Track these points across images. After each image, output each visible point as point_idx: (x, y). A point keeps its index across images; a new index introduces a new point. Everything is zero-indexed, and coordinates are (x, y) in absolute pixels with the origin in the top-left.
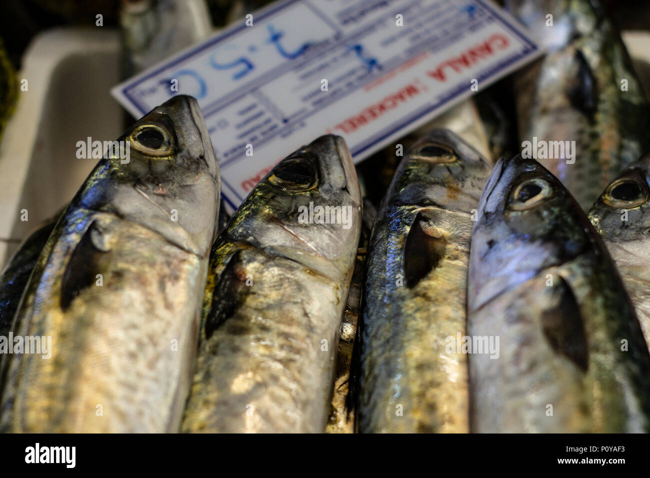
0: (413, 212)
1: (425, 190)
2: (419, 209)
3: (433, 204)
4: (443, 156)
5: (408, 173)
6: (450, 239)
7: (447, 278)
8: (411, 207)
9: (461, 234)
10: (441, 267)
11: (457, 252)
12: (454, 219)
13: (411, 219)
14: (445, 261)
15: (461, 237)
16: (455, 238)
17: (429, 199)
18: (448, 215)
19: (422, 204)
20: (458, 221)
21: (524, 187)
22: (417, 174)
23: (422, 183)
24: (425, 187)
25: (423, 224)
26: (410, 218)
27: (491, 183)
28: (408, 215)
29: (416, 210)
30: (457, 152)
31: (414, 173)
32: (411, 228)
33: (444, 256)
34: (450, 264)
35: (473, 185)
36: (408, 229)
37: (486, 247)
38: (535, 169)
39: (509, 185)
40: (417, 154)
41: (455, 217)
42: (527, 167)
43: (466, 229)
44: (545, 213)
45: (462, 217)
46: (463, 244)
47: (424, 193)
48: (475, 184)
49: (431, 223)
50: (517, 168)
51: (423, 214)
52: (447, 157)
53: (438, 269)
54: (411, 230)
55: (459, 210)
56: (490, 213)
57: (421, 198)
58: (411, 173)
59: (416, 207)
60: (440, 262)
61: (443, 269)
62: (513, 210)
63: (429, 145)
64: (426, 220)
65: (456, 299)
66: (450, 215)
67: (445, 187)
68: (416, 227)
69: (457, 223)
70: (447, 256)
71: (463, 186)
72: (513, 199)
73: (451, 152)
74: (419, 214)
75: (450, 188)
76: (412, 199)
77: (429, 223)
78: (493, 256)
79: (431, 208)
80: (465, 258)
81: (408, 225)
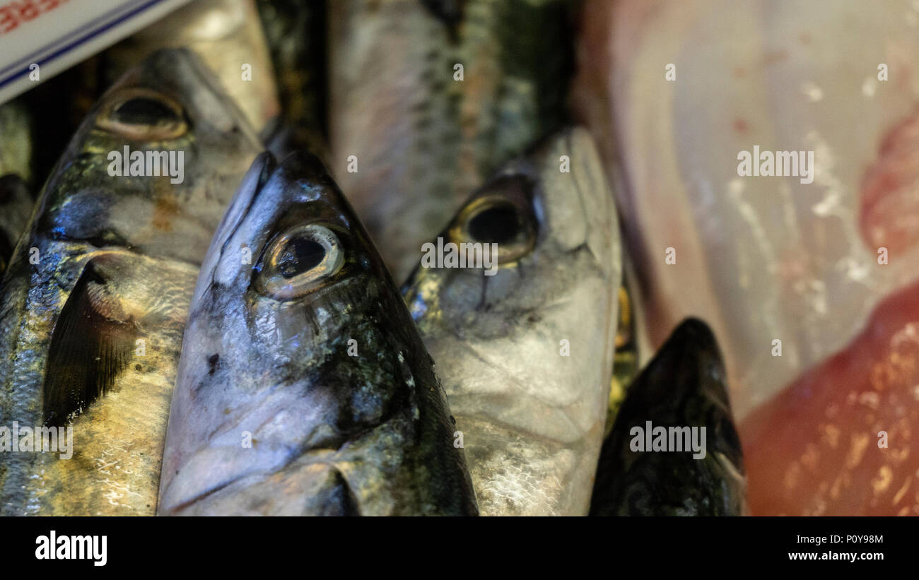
0: (79, 259)
1: (111, 209)
2: (92, 253)
3: (121, 242)
4: (161, 123)
5: (84, 162)
6: (145, 325)
7: (128, 415)
8: (74, 248)
9: (169, 311)
10: (119, 390)
11: (156, 354)
12: (159, 278)
13: (71, 277)
14: (128, 377)
15: (168, 319)
16: (154, 322)
17: (113, 230)
18: (149, 268)
19: (98, 242)
20: (166, 283)
21: (290, 243)
22: (102, 169)
23: (107, 192)
24: (109, 200)
25: (93, 288)
26: (70, 273)
27: (234, 212)
28: (68, 265)
29: (84, 256)
30: (191, 113)
31: (96, 165)
32: (70, 296)
33: (127, 364)
34: (138, 381)
35: (208, 196)
36: (64, 298)
37: (205, 368)
38: (318, 196)
39: (265, 229)
40: (110, 117)
41: (162, 271)
42: (303, 191)
43: (178, 300)
44: (323, 314)
45: (175, 272)
46: (171, 335)
47: (107, 215)
48: (213, 193)
49: (111, 287)
50: (285, 189)
51: (98, 267)
52: (169, 126)
53: (112, 396)
54: (68, 300)
55: (173, 256)
56: (223, 286)
57: (100, 227)
58: (90, 164)
59: (85, 247)
60: (116, 379)
61: (123, 392)
62: (265, 294)
63: (139, 93)
64: (101, 279)
65: (142, 463)
66: (151, 269)
67: (152, 200)
68: (79, 295)
69: (164, 287)
70: (133, 364)
71: (187, 199)
72: (268, 265)
73: (179, 111)
74: (90, 266)
75: (161, 204)
76: (83, 228)
77: (106, 288)
78: (215, 395)
79: (116, 252)
80: (169, 369)
81: (65, 290)
